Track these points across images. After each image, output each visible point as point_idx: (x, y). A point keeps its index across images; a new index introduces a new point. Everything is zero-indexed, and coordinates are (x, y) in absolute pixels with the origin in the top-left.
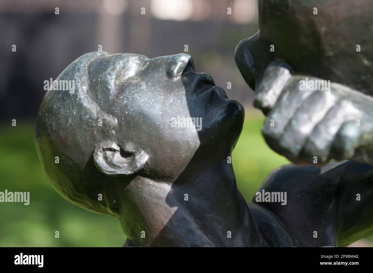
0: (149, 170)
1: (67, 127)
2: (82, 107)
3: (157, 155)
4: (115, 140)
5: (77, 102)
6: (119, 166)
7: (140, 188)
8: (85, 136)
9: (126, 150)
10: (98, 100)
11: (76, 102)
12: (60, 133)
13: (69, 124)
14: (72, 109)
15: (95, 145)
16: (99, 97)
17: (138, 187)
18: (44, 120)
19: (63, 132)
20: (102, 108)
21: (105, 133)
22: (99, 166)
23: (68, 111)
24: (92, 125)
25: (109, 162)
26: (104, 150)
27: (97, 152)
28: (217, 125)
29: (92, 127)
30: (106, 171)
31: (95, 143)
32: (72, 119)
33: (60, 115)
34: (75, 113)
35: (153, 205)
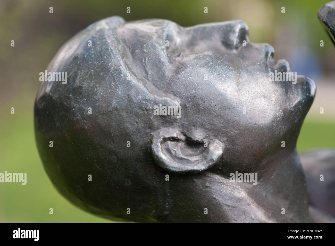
0: (222, 164)
1: (110, 111)
2: (130, 85)
3: (235, 144)
4: (179, 127)
5: (122, 79)
6: (188, 160)
7: (208, 187)
8: (137, 122)
9: (196, 139)
10: (148, 76)
11: (120, 79)
12: (99, 119)
13: (113, 108)
14: (116, 88)
15: (152, 133)
16: (150, 72)
17: (206, 186)
18: (67, 103)
19: (102, 118)
20: (157, 87)
21: (165, 118)
22: (161, 161)
23: (110, 91)
24: (147, 108)
25: (173, 156)
26: (165, 140)
27: (157, 142)
28: (301, 107)
29: (147, 110)
30: (172, 168)
31: (151, 132)
32: (117, 101)
33: (96, 95)
34: (120, 93)
35: (227, 208)
